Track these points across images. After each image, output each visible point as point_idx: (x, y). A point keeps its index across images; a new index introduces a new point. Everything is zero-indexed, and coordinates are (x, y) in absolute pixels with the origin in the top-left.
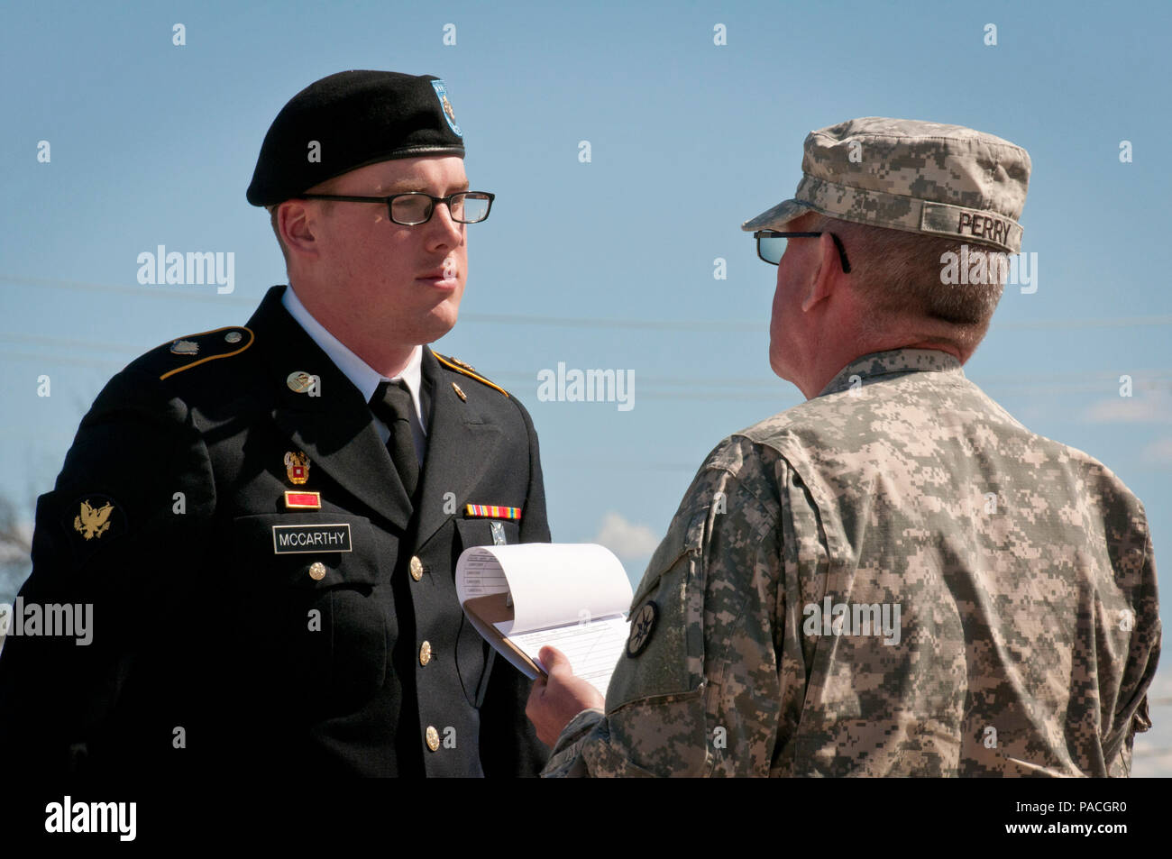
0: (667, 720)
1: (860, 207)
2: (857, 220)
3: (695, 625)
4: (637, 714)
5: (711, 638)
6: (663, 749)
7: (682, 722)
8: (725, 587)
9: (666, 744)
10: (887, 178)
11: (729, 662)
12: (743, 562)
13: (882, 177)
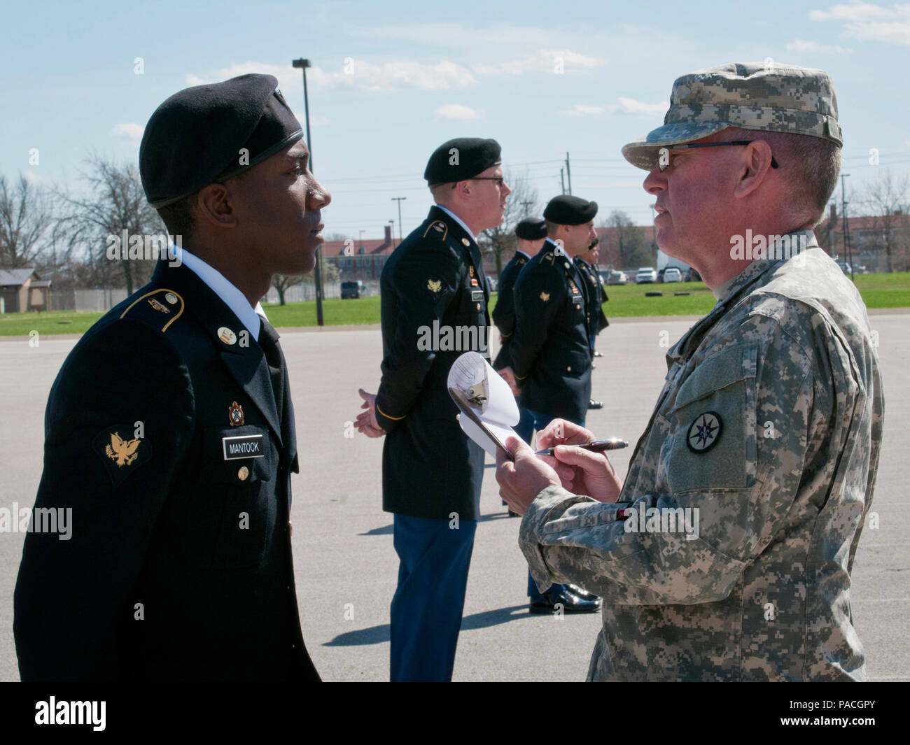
0: (721, 504)
1: (781, 120)
2: (780, 130)
3: (752, 436)
4: (703, 498)
5: (762, 447)
6: (716, 526)
7: (732, 507)
8: (776, 410)
9: (718, 522)
10: (801, 99)
11: (774, 467)
12: (789, 392)
13: (798, 98)
